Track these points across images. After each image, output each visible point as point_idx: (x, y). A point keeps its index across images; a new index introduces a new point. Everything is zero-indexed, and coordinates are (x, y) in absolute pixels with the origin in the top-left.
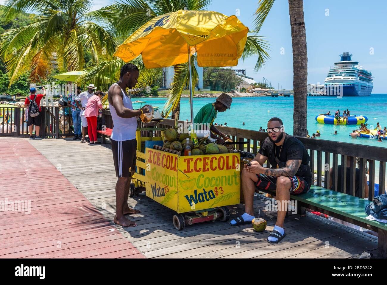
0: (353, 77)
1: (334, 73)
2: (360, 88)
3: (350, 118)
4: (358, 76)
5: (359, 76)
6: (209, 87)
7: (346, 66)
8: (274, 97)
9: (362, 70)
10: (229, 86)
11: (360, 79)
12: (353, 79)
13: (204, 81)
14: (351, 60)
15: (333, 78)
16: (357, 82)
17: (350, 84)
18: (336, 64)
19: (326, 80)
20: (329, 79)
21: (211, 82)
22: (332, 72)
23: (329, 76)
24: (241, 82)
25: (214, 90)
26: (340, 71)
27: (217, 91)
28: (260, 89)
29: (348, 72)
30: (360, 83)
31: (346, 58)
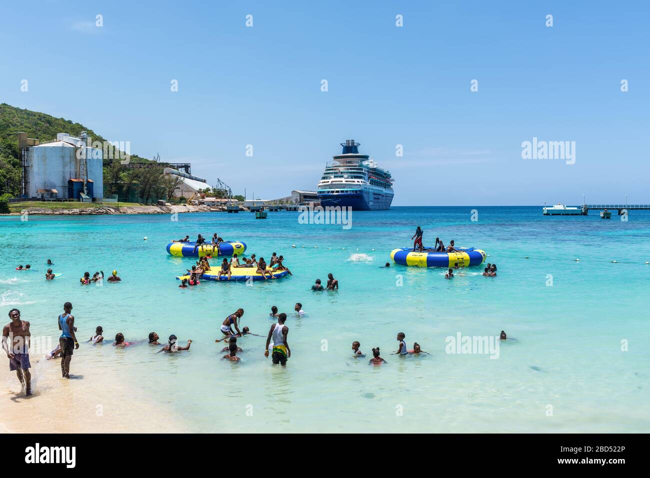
0: (360, 180)
1: (332, 173)
2: (372, 197)
3: (223, 246)
4: (369, 178)
5: (371, 179)
6: (115, 195)
7: (350, 162)
8: (232, 212)
9: (375, 169)
10: (153, 194)
11: (372, 183)
12: (360, 183)
13: (105, 185)
14: (358, 153)
15: (330, 181)
16: (366, 188)
17: (356, 191)
18: (336, 158)
19: (320, 185)
20: (324, 182)
21: (120, 187)
22: (328, 172)
23: (324, 178)
24: (177, 186)
25: (125, 201)
26: (342, 169)
27: (132, 202)
28: (213, 199)
29: (353, 171)
30: (372, 189)
31: (350, 148)
